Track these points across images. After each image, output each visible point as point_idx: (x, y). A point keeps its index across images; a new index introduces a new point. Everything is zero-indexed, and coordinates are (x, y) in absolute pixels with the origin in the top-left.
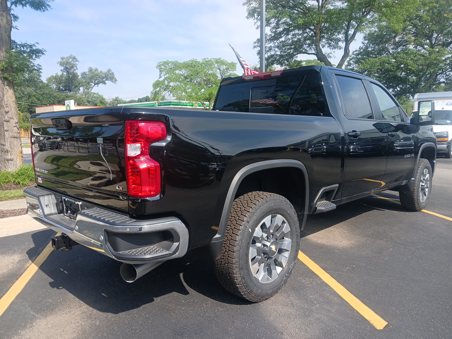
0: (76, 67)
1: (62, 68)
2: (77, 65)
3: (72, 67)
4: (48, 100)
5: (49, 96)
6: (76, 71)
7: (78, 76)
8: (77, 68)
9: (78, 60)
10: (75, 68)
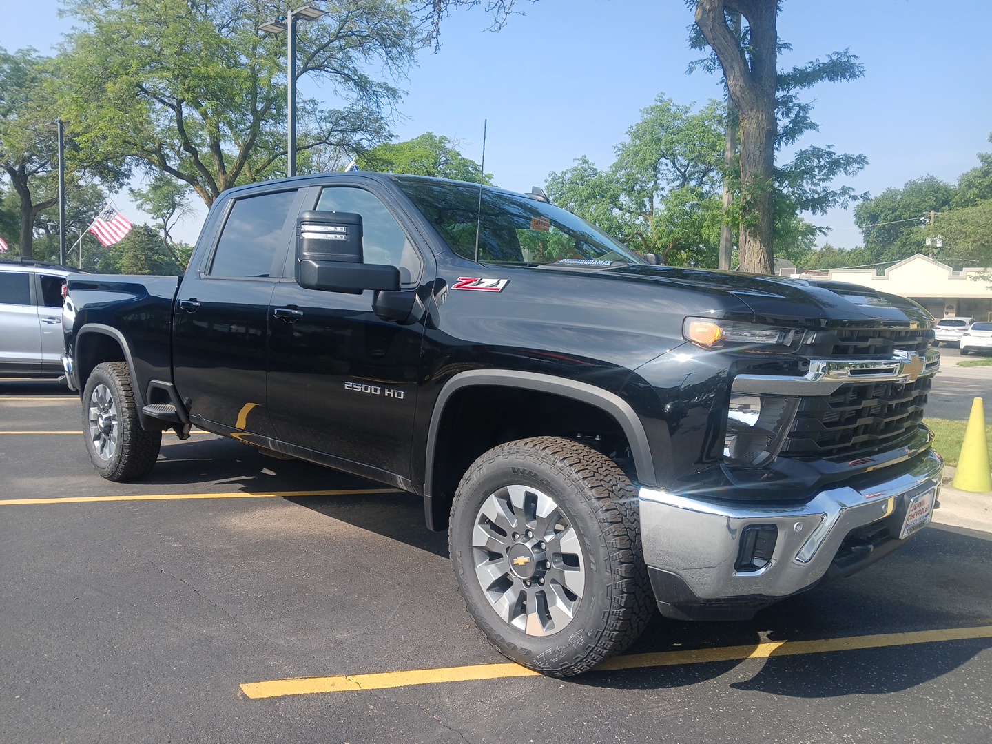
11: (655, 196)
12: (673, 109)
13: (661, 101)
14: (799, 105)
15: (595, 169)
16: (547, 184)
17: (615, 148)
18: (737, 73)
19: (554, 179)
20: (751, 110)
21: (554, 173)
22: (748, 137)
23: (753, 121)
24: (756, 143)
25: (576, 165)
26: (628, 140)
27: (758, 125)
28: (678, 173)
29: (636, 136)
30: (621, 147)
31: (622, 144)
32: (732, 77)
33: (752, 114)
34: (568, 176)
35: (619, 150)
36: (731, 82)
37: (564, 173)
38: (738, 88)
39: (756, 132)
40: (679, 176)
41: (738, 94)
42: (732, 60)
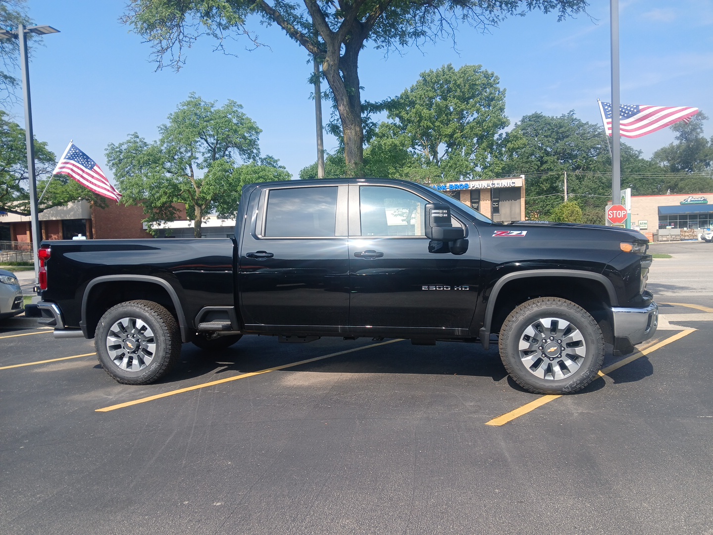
0: (701, 128)
1: (678, 134)
2: (702, 125)
3: (694, 129)
4: (650, 187)
5: (652, 181)
6: (701, 135)
7: (707, 142)
8: (703, 129)
9: (706, 115)
10: (699, 130)
11: (193, 163)
12: (202, 104)
13: (193, 98)
14: (372, 123)
15: (146, 143)
16: (107, 152)
17: (159, 127)
18: (345, 103)
19: (113, 149)
20: (352, 124)
21: (113, 144)
22: (350, 140)
23: (353, 132)
24: (355, 144)
25: (129, 139)
26: (169, 124)
27: (356, 134)
28: (210, 148)
29: (175, 121)
30: (162, 127)
31: (163, 125)
32: (342, 105)
33: (353, 127)
34: (124, 147)
35: (162, 129)
36: (341, 108)
37: (121, 145)
38: (345, 111)
39: (354, 138)
40: (210, 150)
41: (345, 115)
42: (342, 95)
